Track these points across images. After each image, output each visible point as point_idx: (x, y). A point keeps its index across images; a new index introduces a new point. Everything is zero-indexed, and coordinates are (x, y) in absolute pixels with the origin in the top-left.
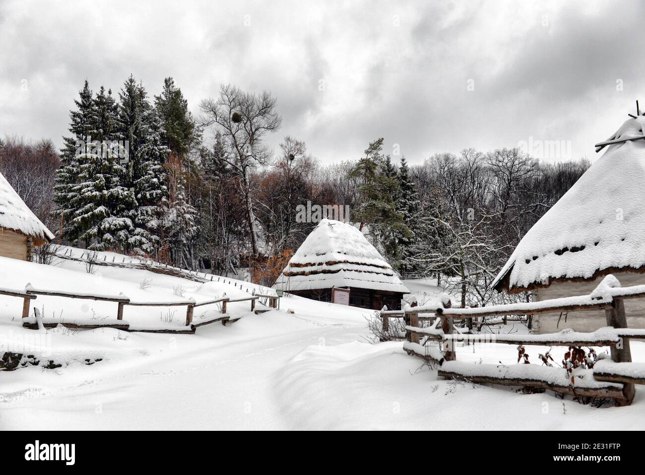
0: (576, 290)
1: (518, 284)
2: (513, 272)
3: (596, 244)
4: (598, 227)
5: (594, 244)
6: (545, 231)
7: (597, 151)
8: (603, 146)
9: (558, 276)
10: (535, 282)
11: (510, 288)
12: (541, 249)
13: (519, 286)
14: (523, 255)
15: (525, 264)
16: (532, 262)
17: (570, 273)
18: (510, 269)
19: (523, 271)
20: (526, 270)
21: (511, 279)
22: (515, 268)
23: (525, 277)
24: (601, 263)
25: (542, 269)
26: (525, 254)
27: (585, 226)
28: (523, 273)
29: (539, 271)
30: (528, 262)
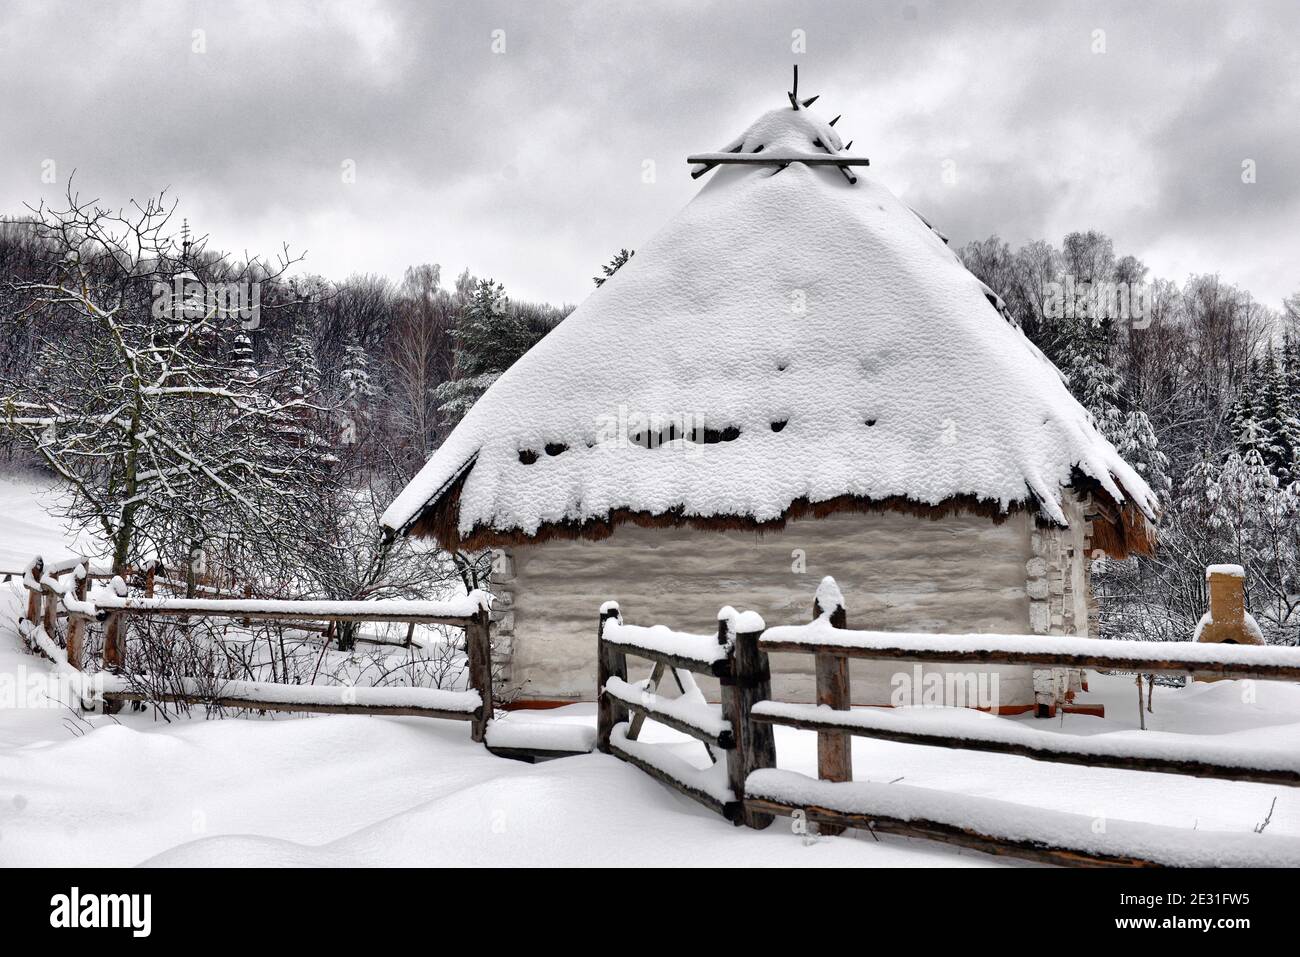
0: (650, 549)
1: (496, 523)
2: (470, 484)
3: (777, 427)
4: (777, 380)
5: (769, 425)
6: (582, 374)
7: (695, 175)
8: (710, 163)
9: (658, 507)
10: (566, 520)
11: (462, 534)
12: (578, 425)
13: (499, 528)
14: (510, 437)
15: (518, 463)
16: (546, 459)
17: (700, 504)
18: (459, 474)
19: (514, 486)
20: (524, 482)
21: (466, 505)
22: (480, 473)
23: (525, 503)
24: (814, 482)
25: (590, 485)
26: (518, 433)
27: (730, 372)
28: (514, 491)
29: (575, 488)
30: (527, 458)
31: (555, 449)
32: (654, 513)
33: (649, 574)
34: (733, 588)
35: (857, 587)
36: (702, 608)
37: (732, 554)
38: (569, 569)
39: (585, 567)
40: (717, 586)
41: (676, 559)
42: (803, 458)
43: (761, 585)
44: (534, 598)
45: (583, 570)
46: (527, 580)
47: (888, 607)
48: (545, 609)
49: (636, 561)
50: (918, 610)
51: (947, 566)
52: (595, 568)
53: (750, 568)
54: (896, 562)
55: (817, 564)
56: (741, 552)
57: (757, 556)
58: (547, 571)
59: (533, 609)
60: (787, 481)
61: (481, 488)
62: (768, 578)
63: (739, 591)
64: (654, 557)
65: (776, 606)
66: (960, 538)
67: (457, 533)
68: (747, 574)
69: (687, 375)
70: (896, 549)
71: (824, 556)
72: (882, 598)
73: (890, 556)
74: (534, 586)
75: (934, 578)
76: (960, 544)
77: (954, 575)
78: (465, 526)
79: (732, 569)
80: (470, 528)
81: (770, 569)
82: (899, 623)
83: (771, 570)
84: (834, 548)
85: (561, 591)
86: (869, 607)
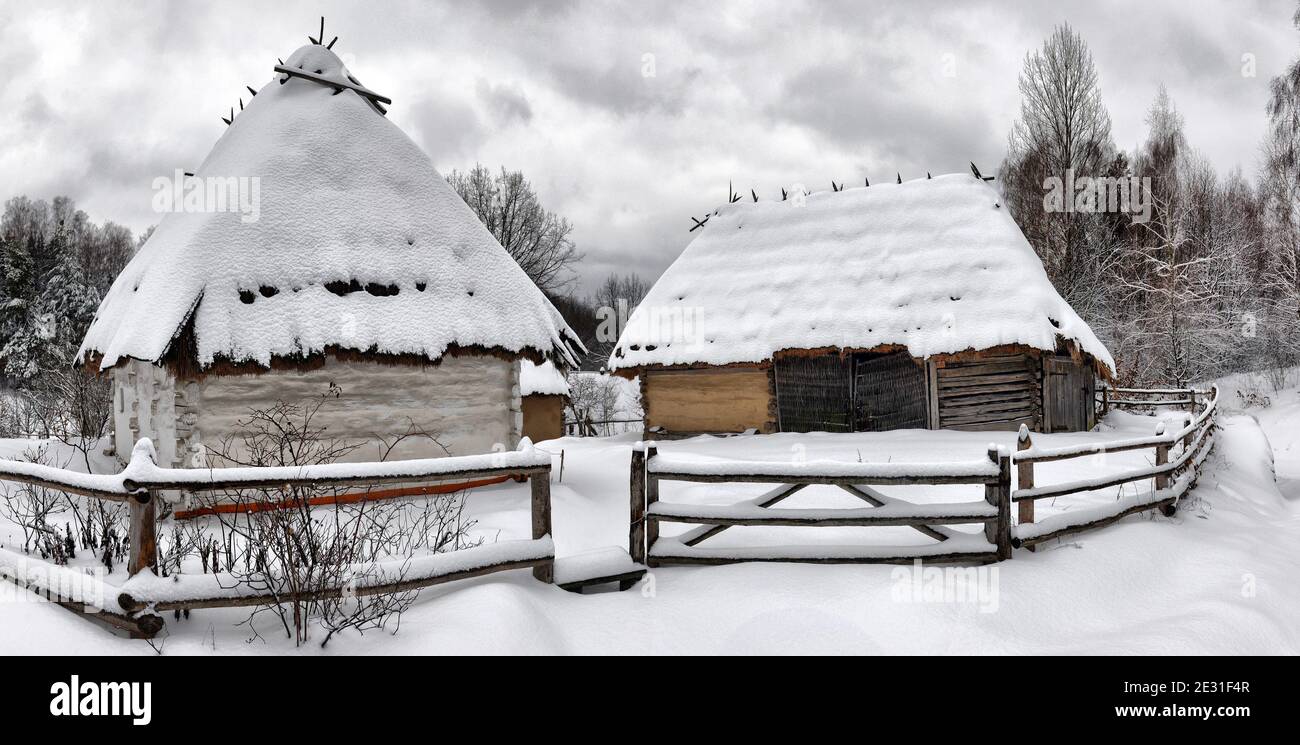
1: (234, 355)
2: (203, 319)
3: (421, 287)
4: (410, 252)
5: (415, 286)
10: (291, 354)
11: (203, 365)
12: (282, 272)
13: (236, 360)
14: (230, 279)
15: (240, 302)
16: (261, 300)
17: (390, 344)
18: (193, 309)
19: (241, 323)
20: (250, 319)
21: (202, 338)
22: (210, 310)
23: (255, 338)
24: (459, 332)
25: (307, 324)
26: (236, 275)
27: (380, 241)
28: (243, 328)
29: (291, 326)
30: (247, 298)
31: (269, 292)
32: (363, 351)
33: (298, 396)
34: (355, 406)
35: (426, 404)
36: (333, 423)
37: (353, 380)
38: (238, 393)
39: (251, 391)
40: (343, 405)
41: (315, 385)
42: (446, 313)
43: (372, 404)
44: (213, 418)
45: (251, 394)
46: (206, 404)
47: (443, 417)
48: (221, 427)
49: (287, 386)
50: (459, 419)
51: (474, 388)
52: (257, 393)
53: (365, 391)
54: (448, 387)
55: (405, 388)
56: (359, 379)
57: (368, 382)
58: (221, 395)
59: (211, 428)
60: (441, 330)
61: (215, 323)
62: (376, 399)
63: (358, 408)
64: (301, 383)
65: (380, 419)
66: (478, 372)
67: (199, 364)
68: (363, 396)
69: (352, 239)
70: (447, 378)
71: (408, 382)
72: (439, 412)
73: (444, 382)
74: (212, 407)
75: (466, 397)
76: (476, 376)
77: (475, 395)
78: (205, 357)
79: (352, 392)
80: (211, 360)
81: (376, 391)
82: (450, 428)
83: (377, 393)
84: (416, 377)
85: (233, 411)
86: (433, 418)
